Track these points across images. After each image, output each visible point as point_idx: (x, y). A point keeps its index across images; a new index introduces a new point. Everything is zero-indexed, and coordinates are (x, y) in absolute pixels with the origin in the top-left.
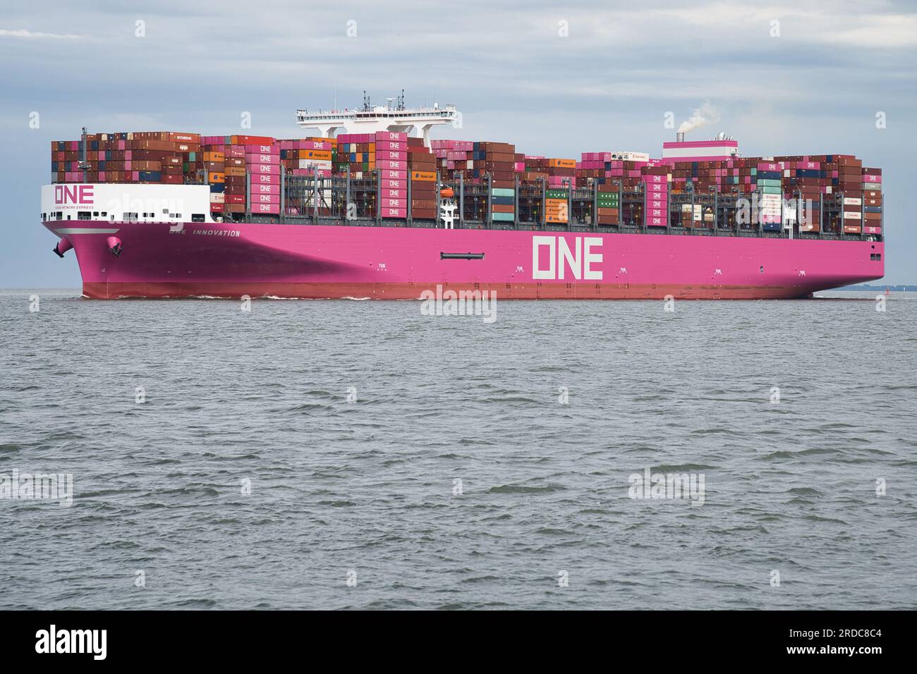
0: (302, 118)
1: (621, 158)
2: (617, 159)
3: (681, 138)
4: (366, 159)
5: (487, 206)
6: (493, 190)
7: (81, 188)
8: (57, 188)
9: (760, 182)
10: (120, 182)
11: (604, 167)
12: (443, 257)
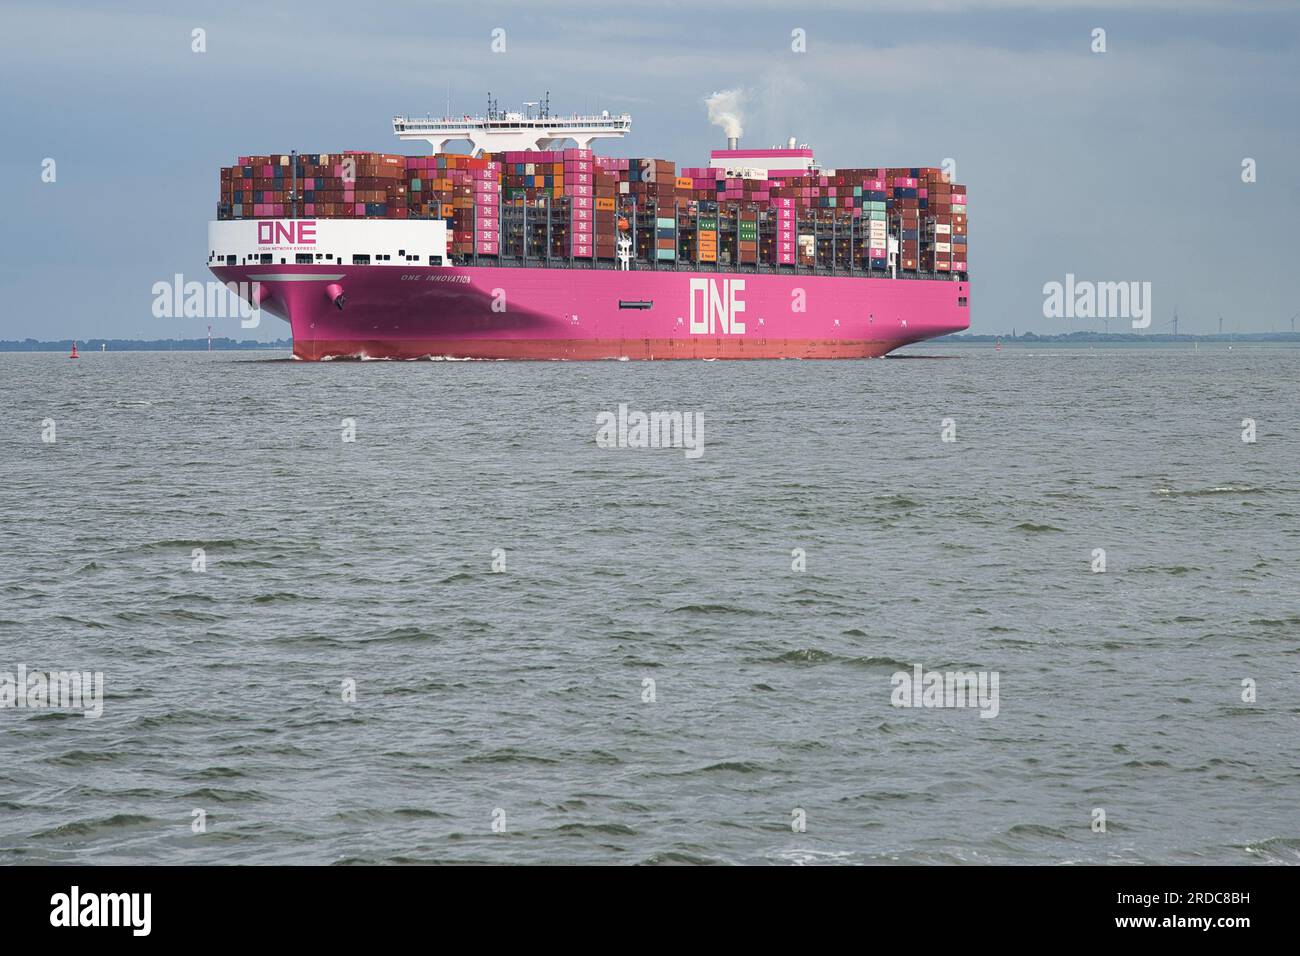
0: (402, 127)
1: (739, 175)
2: (734, 176)
3: (734, 144)
4: (549, 183)
5: (652, 239)
6: (659, 220)
7: (300, 225)
8: (260, 225)
9: (866, 205)
10: (336, 217)
11: (715, 188)
12: (621, 307)
